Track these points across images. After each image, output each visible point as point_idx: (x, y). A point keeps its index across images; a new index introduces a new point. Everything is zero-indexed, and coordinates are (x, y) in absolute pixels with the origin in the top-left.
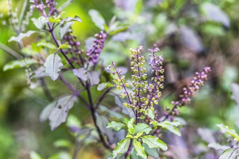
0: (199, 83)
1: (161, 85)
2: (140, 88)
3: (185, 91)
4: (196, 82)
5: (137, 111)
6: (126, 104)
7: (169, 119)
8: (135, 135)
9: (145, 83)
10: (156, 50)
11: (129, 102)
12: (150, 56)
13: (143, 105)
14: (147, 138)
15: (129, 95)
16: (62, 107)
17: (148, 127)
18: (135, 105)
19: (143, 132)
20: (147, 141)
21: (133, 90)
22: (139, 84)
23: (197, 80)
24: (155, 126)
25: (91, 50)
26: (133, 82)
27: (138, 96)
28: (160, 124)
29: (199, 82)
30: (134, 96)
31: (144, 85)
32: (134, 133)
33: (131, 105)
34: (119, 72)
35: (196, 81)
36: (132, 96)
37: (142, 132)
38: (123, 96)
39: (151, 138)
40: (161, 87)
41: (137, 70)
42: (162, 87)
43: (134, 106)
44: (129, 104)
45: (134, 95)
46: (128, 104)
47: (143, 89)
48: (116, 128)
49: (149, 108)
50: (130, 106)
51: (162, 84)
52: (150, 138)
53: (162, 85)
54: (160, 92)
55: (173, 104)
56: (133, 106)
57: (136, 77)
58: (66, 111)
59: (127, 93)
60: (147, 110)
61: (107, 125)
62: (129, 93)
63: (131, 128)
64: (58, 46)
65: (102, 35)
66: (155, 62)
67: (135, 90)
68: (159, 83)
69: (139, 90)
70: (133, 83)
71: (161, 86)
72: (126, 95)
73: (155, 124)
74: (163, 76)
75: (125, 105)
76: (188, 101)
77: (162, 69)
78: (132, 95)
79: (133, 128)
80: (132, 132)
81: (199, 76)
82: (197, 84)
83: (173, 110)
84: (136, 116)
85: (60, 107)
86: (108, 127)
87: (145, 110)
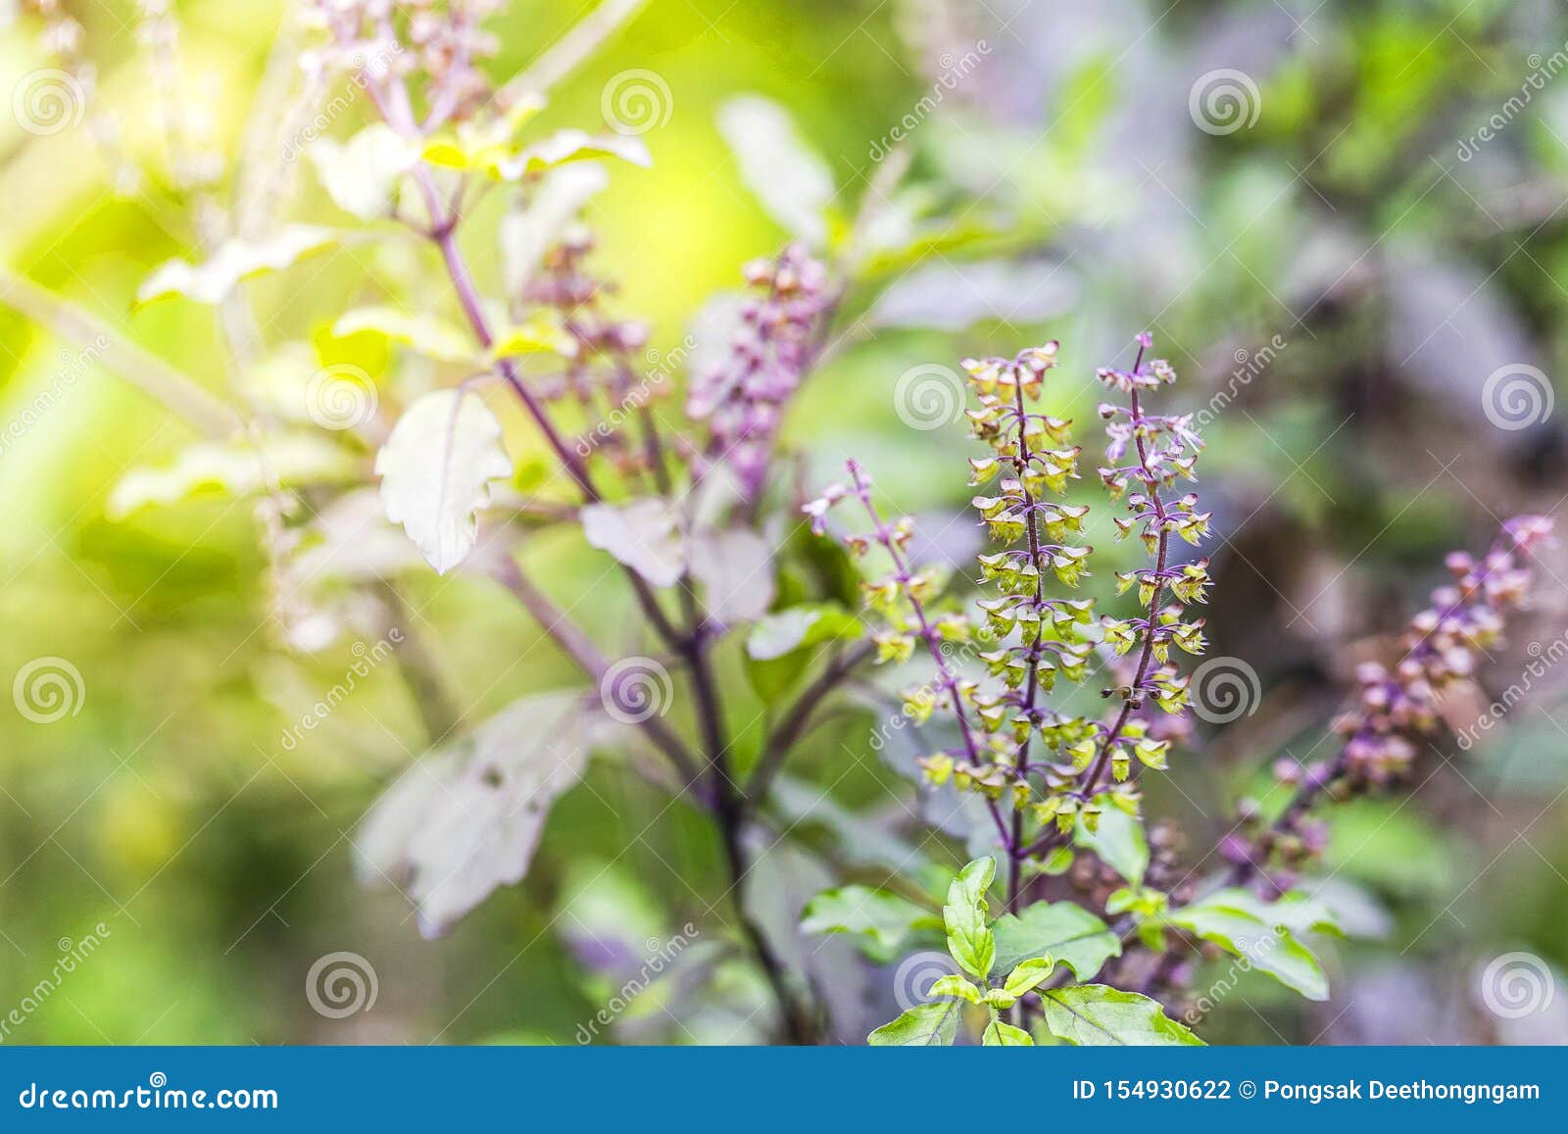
0: (1469, 632)
1: (1186, 630)
2: (1037, 647)
3: (1372, 685)
4: (1452, 625)
5: (1017, 818)
6: (940, 767)
7: (1258, 885)
8: (997, 979)
9: (1072, 611)
10: (1153, 374)
11: (962, 746)
12: (1107, 416)
13: (1059, 776)
14: (1079, 1008)
15: (964, 699)
16: (509, 776)
17: (1091, 935)
18: (1005, 774)
19: (1049, 959)
20: (1079, 1022)
21: (991, 664)
22: (1034, 617)
23: (1463, 609)
24: (1152, 931)
25: (718, 380)
26: (993, 605)
27: (1028, 705)
28: (1183, 919)
29: (1469, 620)
30: (998, 704)
31: (1067, 624)
32: (989, 968)
33: (977, 773)
34: (899, 535)
35: (1447, 613)
36: (981, 706)
37: (1046, 959)
38: (926, 705)
39: (1113, 1006)
40: (1184, 640)
41: (1021, 519)
42: (1195, 645)
43: (996, 781)
44: (964, 765)
45: (995, 699)
46: (955, 764)
47: (1064, 656)
48: (871, 934)
49: (1101, 796)
50: (966, 780)
51: (1196, 625)
52: (1103, 1005)
53: (1195, 632)
54: (1181, 684)
55: (1290, 782)
56: (988, 776)
57: (1013, 566)
58: (533, 807)
59: (952, 687)
60: (1089, 807)
61: (806, 912)
62: (964, 686)
63: (970, 931)
64: (485, 340)
65: (798, 271)
66: (1143, 461)
67: (1004, 663)
68: (1171, 615)
69: (1033, 662)
70: (990, 613)
71: (1185, 635)
72: (946, 696)
73: (1150, 912)
74: (1201, 566)
75: (934, 773)
76: (1390, 761)
77: (1194, 517)
78: (985, 700)
79: (982, 929)
80: (978, 957)
81: (1470, 582)
82: (1459, 641)
83: (1286, 825)
84: (1016, 852)
85: (493, 779)
86: (811, 925)
87: (1074, 809)
